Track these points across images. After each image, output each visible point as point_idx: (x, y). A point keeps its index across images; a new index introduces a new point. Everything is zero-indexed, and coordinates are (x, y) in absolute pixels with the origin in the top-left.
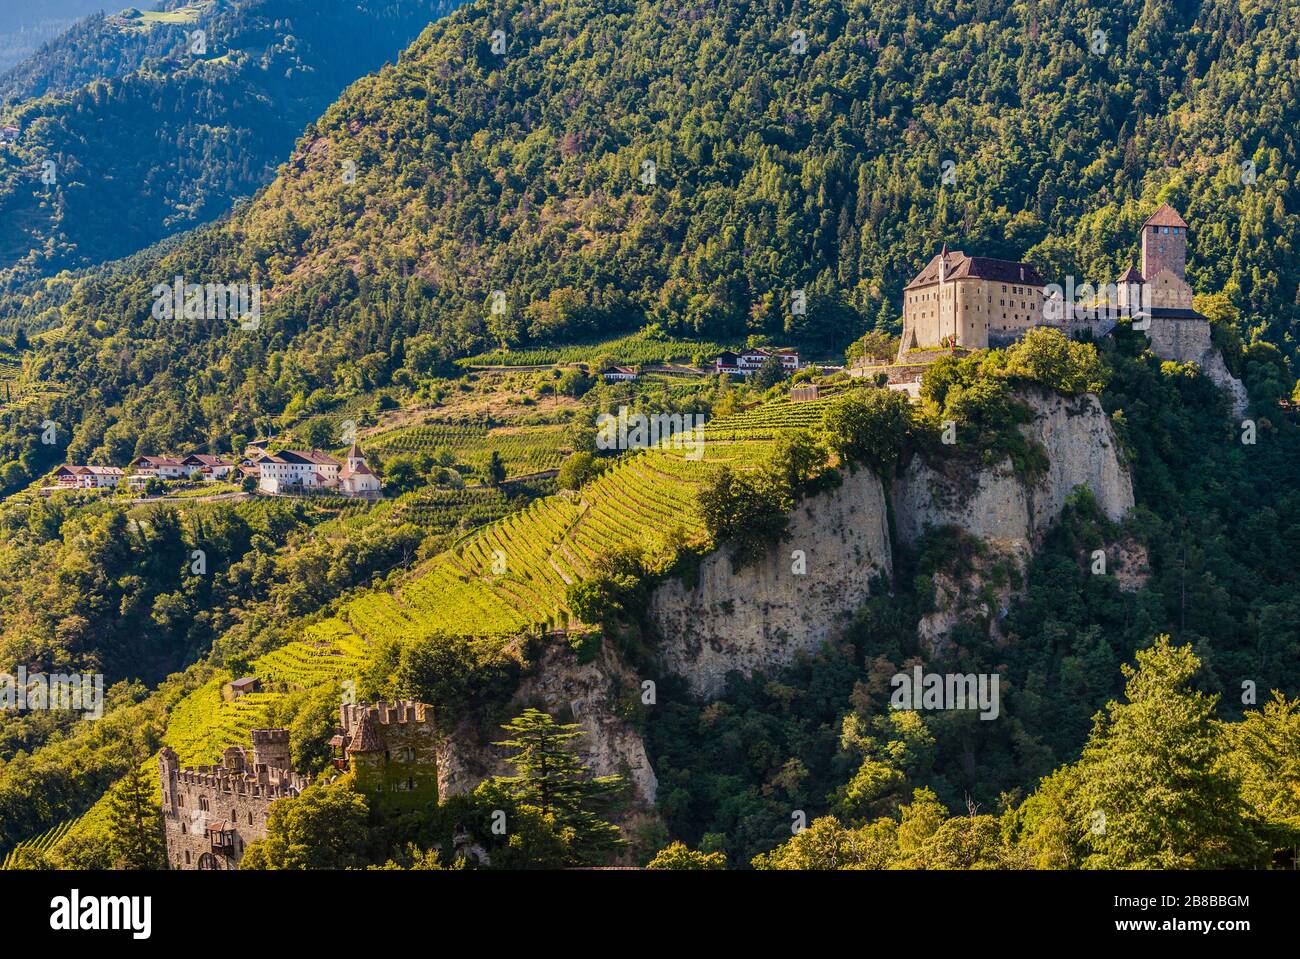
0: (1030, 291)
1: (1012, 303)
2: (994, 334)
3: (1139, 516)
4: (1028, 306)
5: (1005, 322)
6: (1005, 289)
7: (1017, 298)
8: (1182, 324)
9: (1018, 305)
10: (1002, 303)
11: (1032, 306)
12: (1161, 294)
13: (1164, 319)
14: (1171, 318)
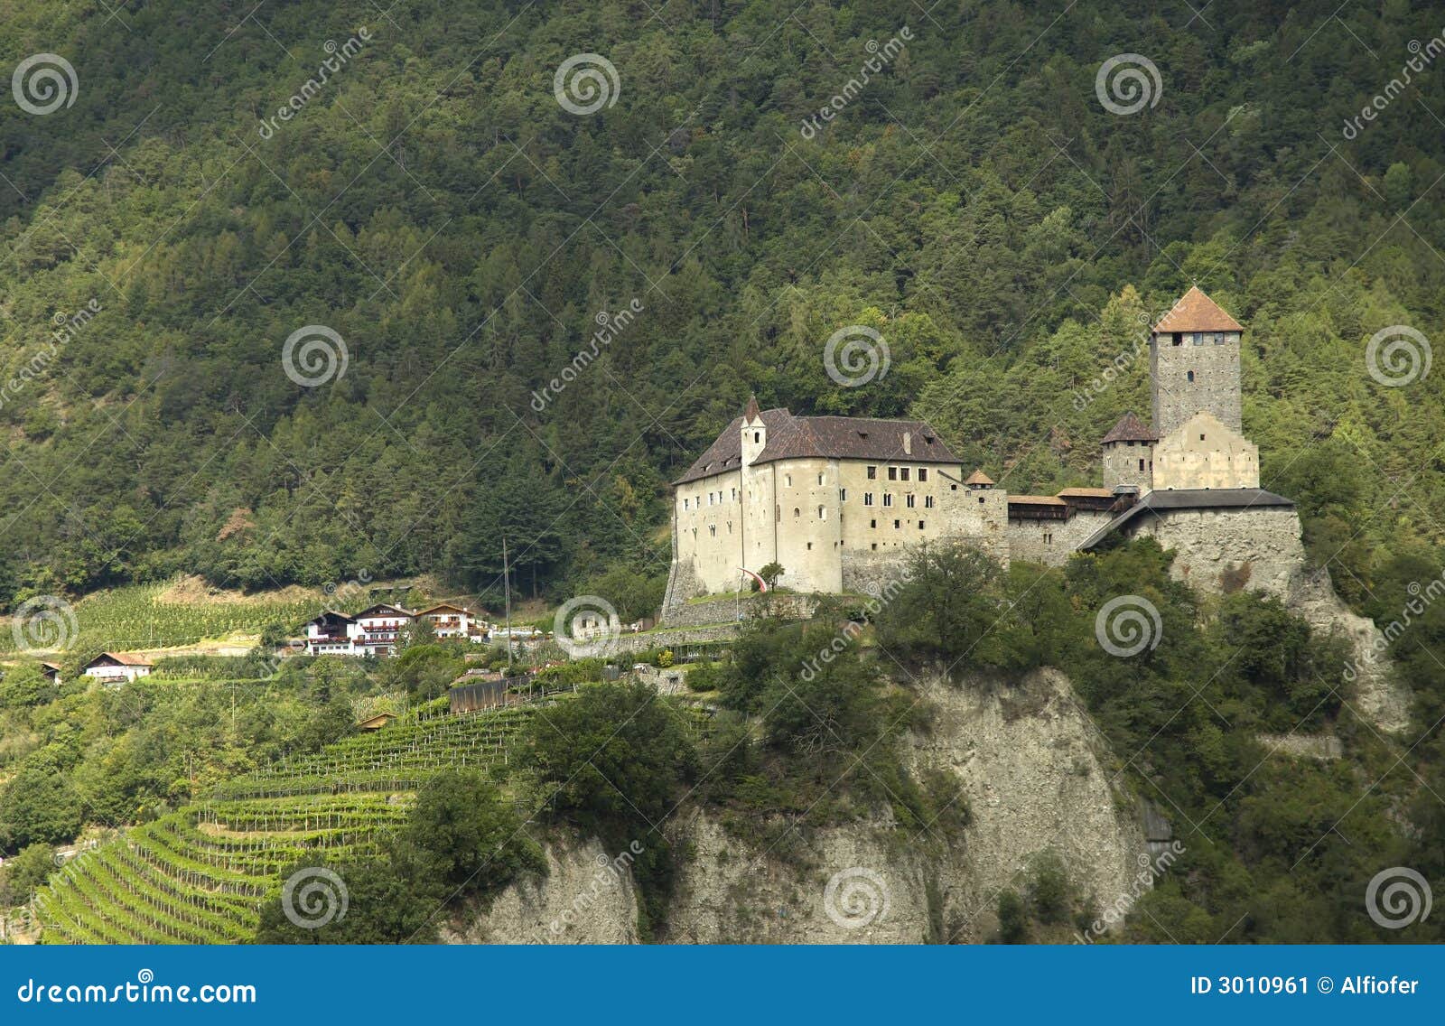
0: (923, 476)
1: (887, 500)
2: (852, 562)
3: (1163, 910)
4: (919, 501)
5: (875, 535)
6: (871, 475)
7: (897, 489)
8: (1241, 516)
9: (899, 500)
10: (868, 499)
11: (929, 502)
12: (1192, 462)
13: (1201, 509)
14: (1216, 509)
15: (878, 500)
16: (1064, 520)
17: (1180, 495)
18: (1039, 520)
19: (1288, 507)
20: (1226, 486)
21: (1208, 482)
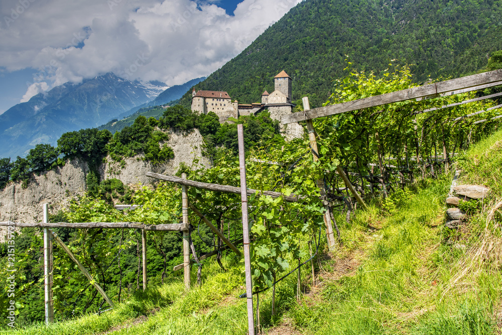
0: (224, 100)
1: (216, 105)
4: (223, 105)
5: (214, 111)
6: (213, 100)
7: (218, 103)
8: (281, 107)
9: (219, 105)
10: (213, 104)
11: (225, 105)
12: (275, 99)
13: (274, 106)
14: (277, 106)
15: (214, 105)
16: (252, 109)
17: (271, 104)
18: (247, 109)
19: (289, 106)
20: (280, 103)
21: (277, 102)
